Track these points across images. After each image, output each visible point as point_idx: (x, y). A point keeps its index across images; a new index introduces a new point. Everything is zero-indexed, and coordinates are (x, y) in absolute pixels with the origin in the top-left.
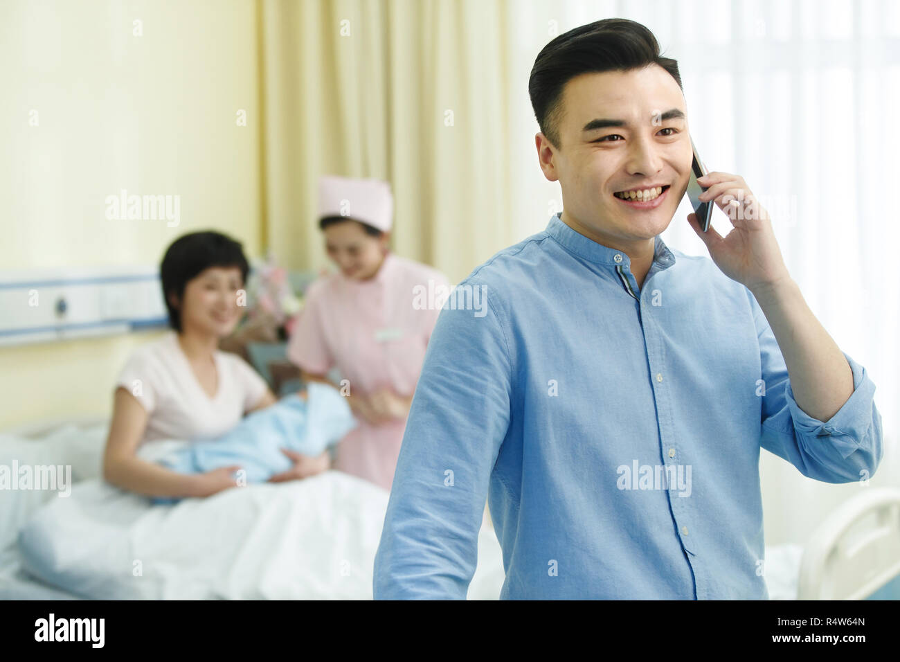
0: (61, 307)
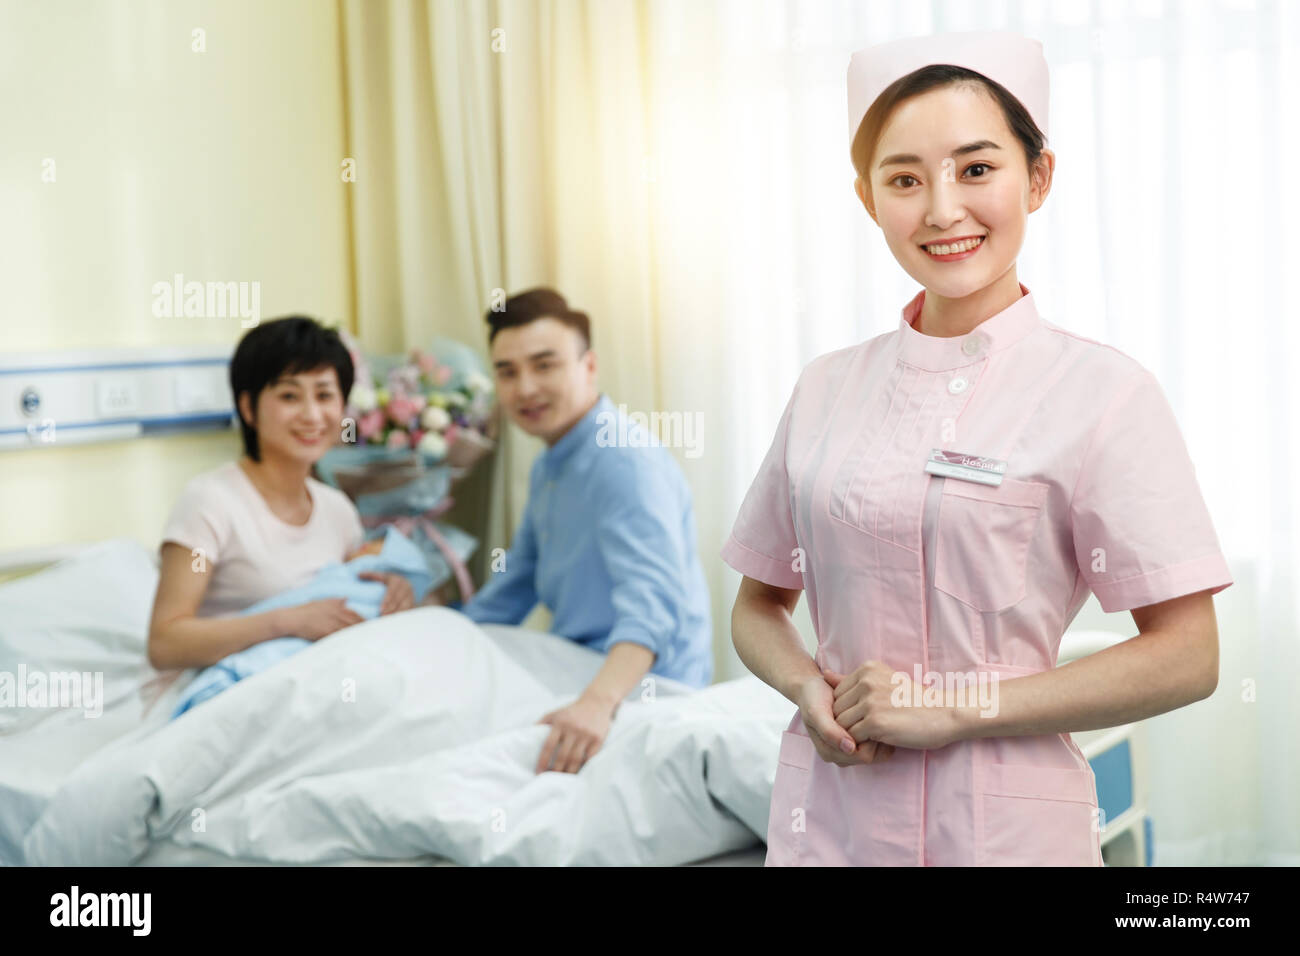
0: (28, 402)
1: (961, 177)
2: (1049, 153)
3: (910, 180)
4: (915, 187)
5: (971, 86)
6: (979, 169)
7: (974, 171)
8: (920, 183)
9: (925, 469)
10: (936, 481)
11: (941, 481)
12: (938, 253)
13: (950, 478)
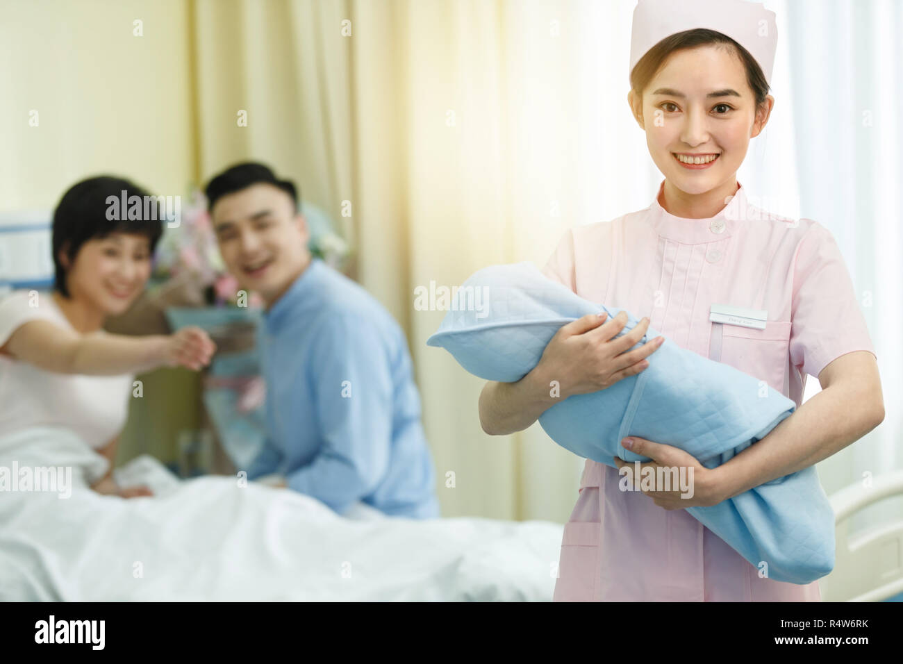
1: (709, 112)
2: (771, 98)
3: (674, 107)
4: (676, 112)
5: (726, 48)
6: (723, 108)
7: (720, 109)
8: (680, 111)
9: (709, 317)
10: (717, 326)
11: (720, 326)
12: (685, 161)
13: (727, 324)
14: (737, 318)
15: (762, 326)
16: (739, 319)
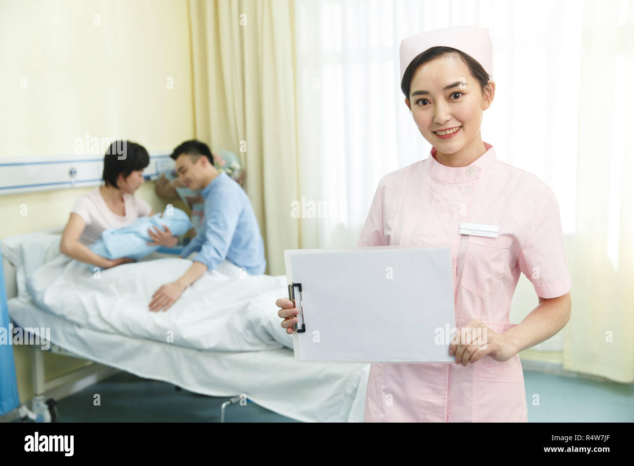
0: (72, 173)
1: (449, 100)
2: (492, 82)
3: (426, 101)
4: (428, 105)
5: (452, 56)
6: (457, 95)
7: (455, 96)
8: (430, 103)
9: (459, 232)
10: (464, 237)
11: (467, 237)
12: (440, 134)
13: (471, 236)
14: (477, 231)
15: (495, 236)
16: (479, 232)
